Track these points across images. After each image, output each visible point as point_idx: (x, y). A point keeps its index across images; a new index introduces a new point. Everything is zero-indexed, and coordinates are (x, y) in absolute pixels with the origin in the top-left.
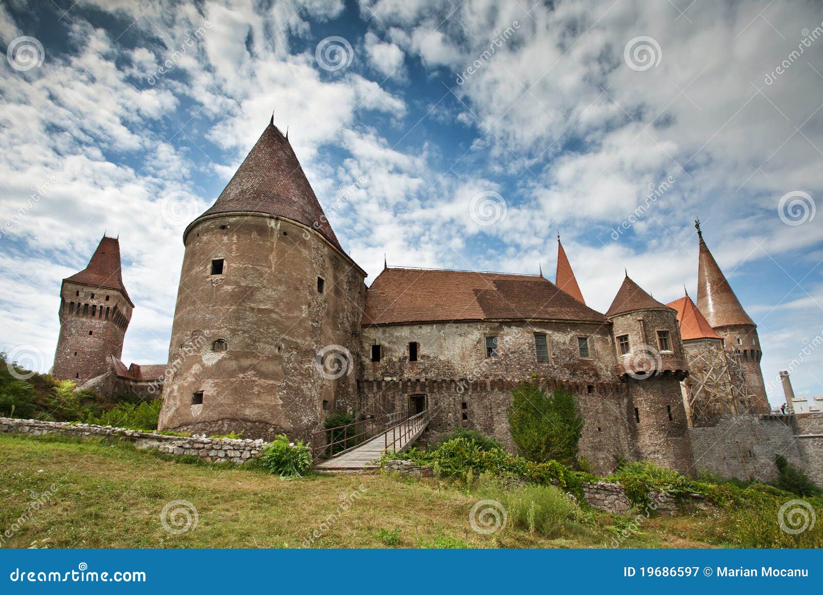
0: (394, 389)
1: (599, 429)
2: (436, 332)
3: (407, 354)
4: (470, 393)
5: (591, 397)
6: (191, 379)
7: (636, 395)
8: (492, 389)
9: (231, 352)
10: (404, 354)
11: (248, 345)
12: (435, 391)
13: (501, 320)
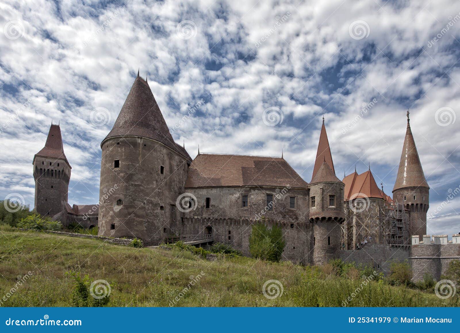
0: (198, 223)
1: (294, 248)
2: (219, 192)
3: (205, 204)
4: (232, 226)
5: (292, 230)
6: (110, 218)
7: (315, 230)
8: (243, 224)
9: (125, 206)
10: (204, 204)
11: (131, 202)
12: (217, 224)
13: (250, 187)
